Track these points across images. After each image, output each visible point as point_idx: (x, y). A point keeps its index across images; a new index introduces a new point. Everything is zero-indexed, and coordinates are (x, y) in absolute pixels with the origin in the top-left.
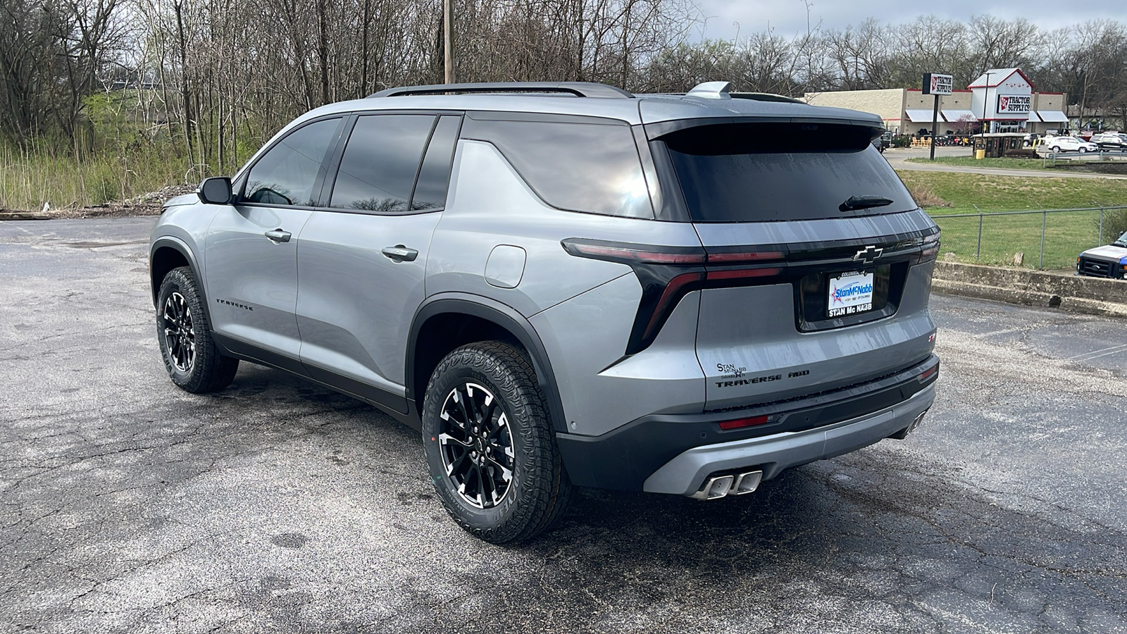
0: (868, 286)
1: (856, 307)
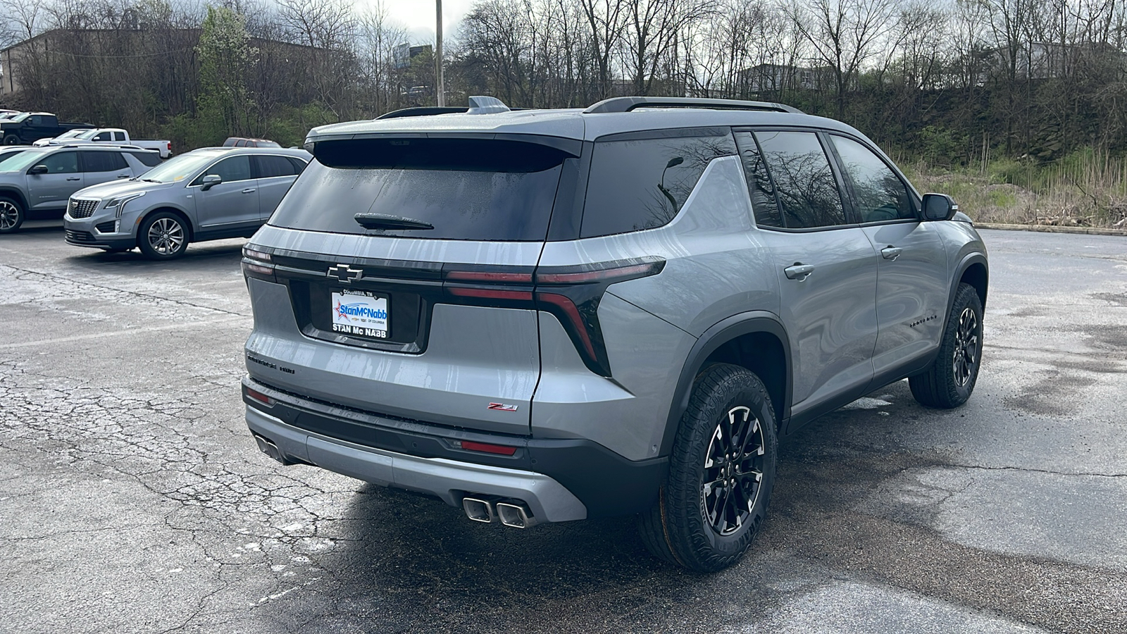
0: (381, 311)
1: (364, 329)
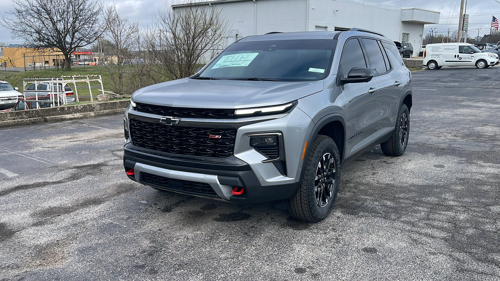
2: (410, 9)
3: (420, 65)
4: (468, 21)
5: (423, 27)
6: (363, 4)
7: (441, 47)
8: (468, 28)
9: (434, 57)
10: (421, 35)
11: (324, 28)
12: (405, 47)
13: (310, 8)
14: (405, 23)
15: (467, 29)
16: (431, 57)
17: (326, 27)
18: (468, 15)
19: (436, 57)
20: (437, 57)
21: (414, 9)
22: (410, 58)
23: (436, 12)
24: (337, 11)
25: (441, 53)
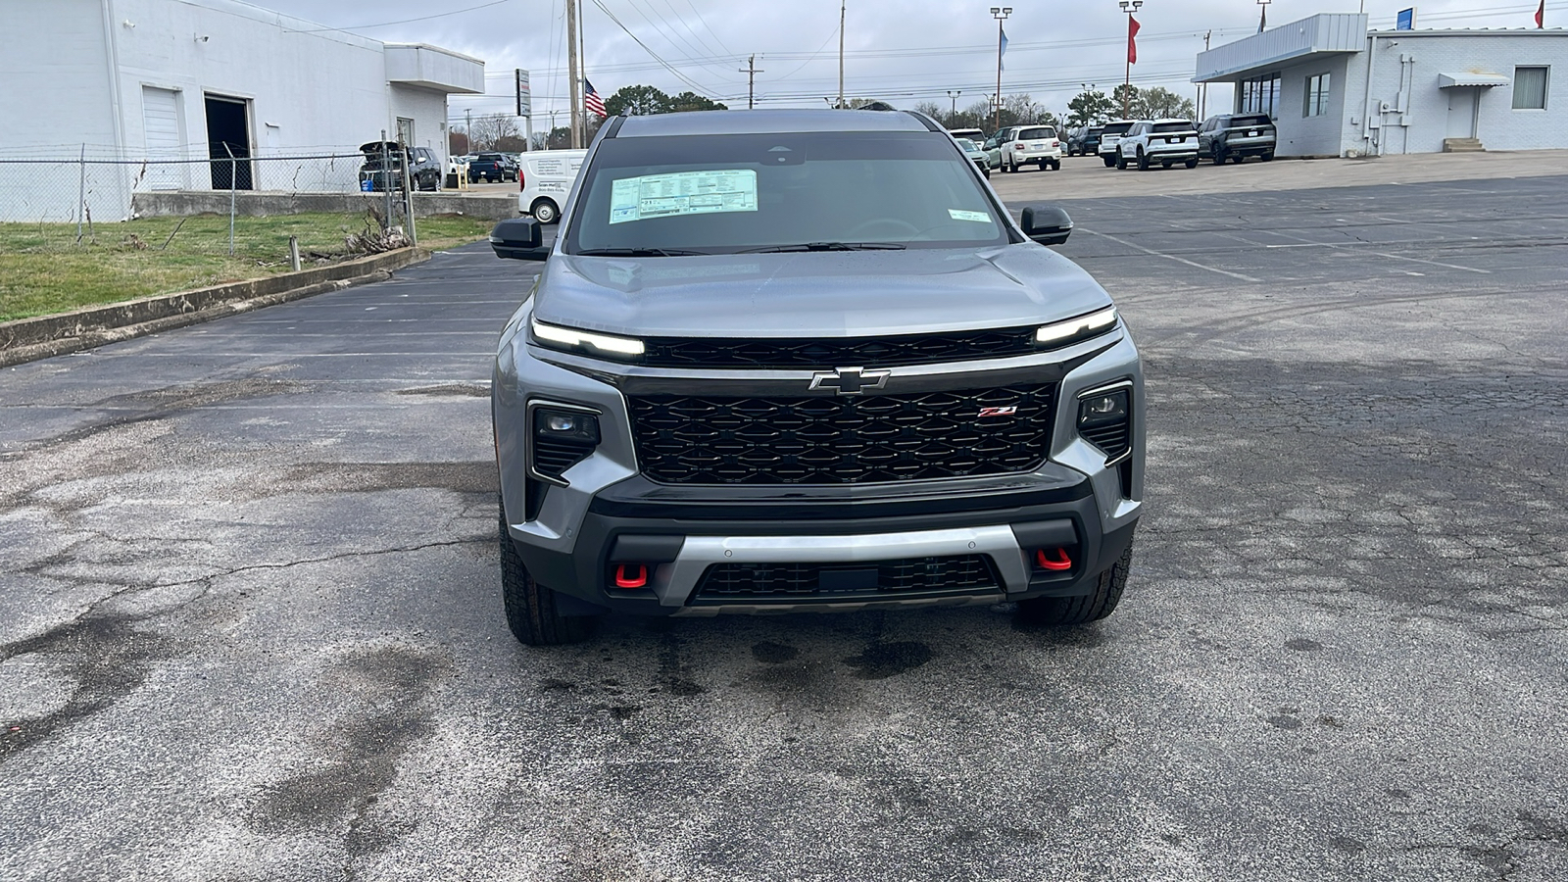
2: (408, 47)
3: (503, 211)
4: (528, 88)
5: (445, 102)
6: (279, 24)
7: (562, 161)
8: (532, 110)
9: (546, 188)
10: (443, 126)
11: (171, 95)
12: (421, 159)
13: (118, 27)
14: (399, 87)
15: (529, 111)
16: (540, 190)
17: (176, 92)
18: (527, 74)
19: (551, 187)
20: (554, 188)
21: (421, 47)
22: (435, 190)
23: (475, 61)
24: (206, 38)
25: (563, 177)
